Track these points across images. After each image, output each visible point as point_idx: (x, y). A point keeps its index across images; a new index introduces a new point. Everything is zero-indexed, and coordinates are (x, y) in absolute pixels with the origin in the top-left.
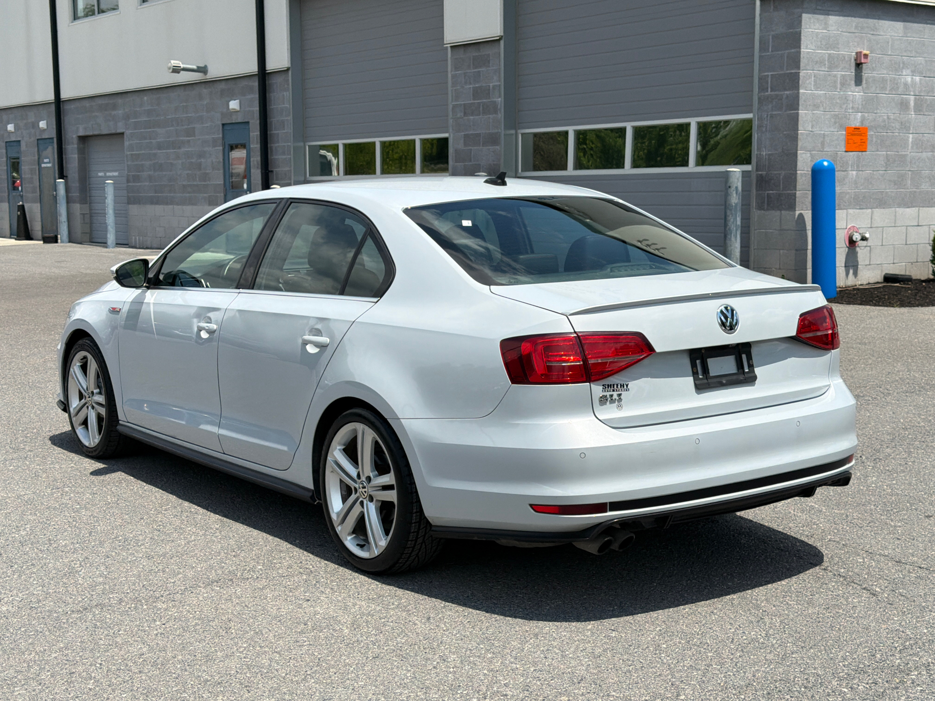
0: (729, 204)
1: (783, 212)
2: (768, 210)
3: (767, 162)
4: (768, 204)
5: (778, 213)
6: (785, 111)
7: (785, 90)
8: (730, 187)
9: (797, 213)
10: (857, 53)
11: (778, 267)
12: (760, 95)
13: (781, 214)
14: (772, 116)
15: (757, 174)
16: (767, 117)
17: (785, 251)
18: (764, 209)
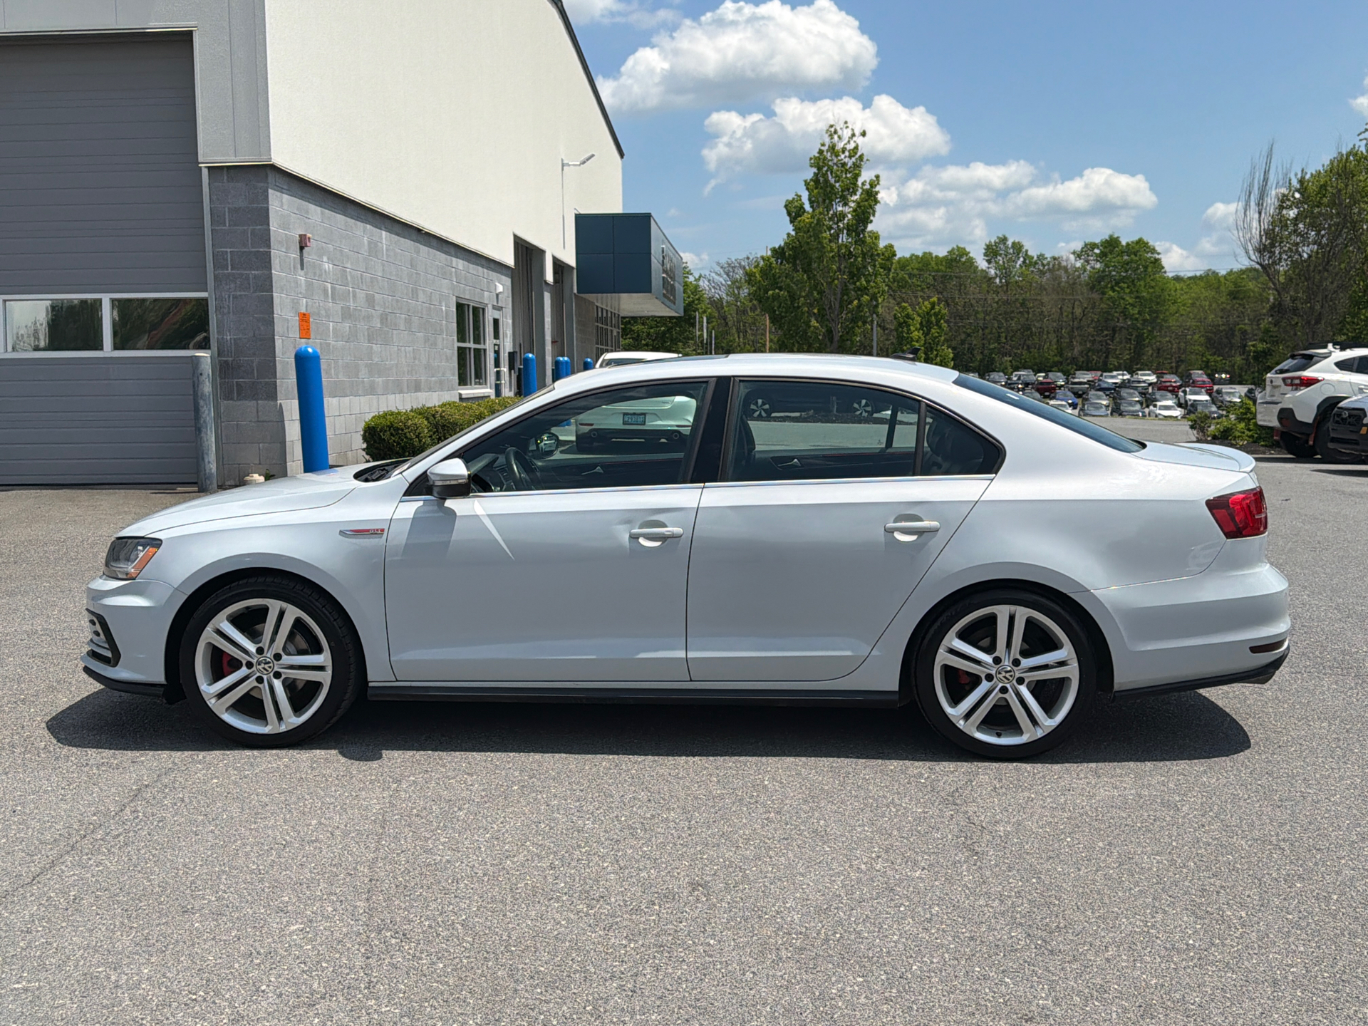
0: (202, 394)
1: (259, 402)
2: (239, 399)
3: (233, 347)
4: (239, 394)
5: (253, 403)
6: (254, 292)
7: (251, 269)
8: (201, 374)
9: (279, 402)
10: (300, 236)
11: (257, 462)
12: (217, 272)
13: (258, 404)
14: (235, 297)
15: (220, 361)
16: (229, 297)
17: (266, 445)
18: (232, 399)
